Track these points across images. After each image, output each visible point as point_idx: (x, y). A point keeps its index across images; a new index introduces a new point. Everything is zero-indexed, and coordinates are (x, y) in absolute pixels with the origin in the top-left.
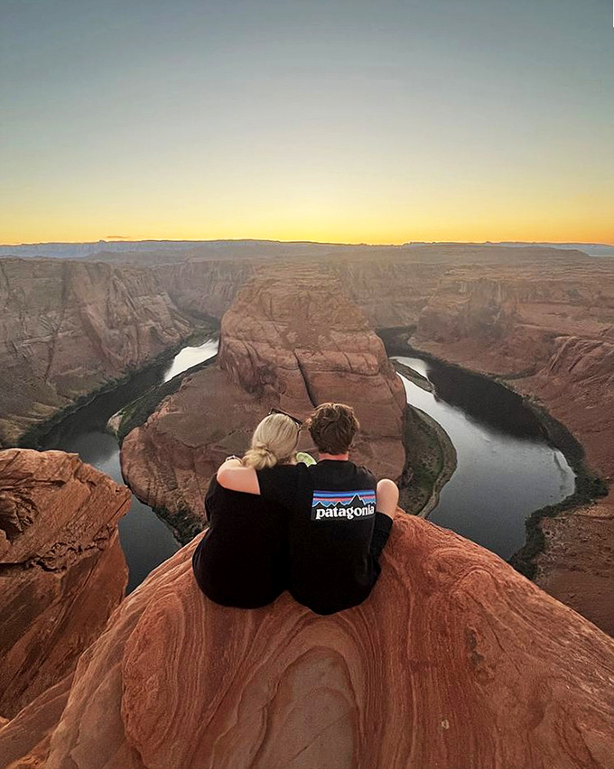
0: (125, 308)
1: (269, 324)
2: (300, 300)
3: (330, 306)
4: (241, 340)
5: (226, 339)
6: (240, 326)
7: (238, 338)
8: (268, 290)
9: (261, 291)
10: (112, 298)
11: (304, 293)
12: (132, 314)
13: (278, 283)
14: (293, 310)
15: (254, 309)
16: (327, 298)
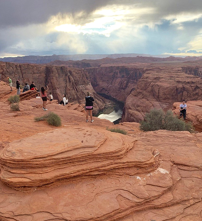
1: (157, 103)
2: (177, 89)
3: (197, 94)
4: (139, 112)
5: (130, 110)
6: (139, 103)
7: (137, 110)
8: (157, 83)
9: (151, 83)
11: (180, 86)
12: (77, 95)
13: (163, 79)
14: (172, 96)
15: (148, 94)
16: (195, 89)
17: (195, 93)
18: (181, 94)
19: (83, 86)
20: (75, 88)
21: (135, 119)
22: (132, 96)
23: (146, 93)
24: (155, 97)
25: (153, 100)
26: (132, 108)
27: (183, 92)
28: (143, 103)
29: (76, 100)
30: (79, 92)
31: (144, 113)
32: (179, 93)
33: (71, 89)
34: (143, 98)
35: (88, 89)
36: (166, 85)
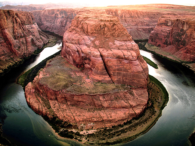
0: (21, 30)
2: (100, 26)
3: (114, 29)
4: (74, 44)
5: (67, 44)
6: (73, 37)
7: (72, 43)
8: (86, 22)
9: (82, 22)
10: (15, 26)
11: (102, 23)
12: (23, 33)
13: (90, 19)
16: (113, 25)
17: (113, 28)
18: (103, 29)
19: (29, 25)
20: (21, 27)
21: (70, 50)
22: (68, 32)
23: (78, 29)
24: (85, 32)
25: (84, 34)
26: (68, 41)
27: (105, 28)
28: (76, 37)
29: (23, 37)
30: (26, 30)
31: (77, 45)
32: (102, 29)
33: (19, 28)
34: (76, 33)
35: (33, 28)
36: (92, 23)
